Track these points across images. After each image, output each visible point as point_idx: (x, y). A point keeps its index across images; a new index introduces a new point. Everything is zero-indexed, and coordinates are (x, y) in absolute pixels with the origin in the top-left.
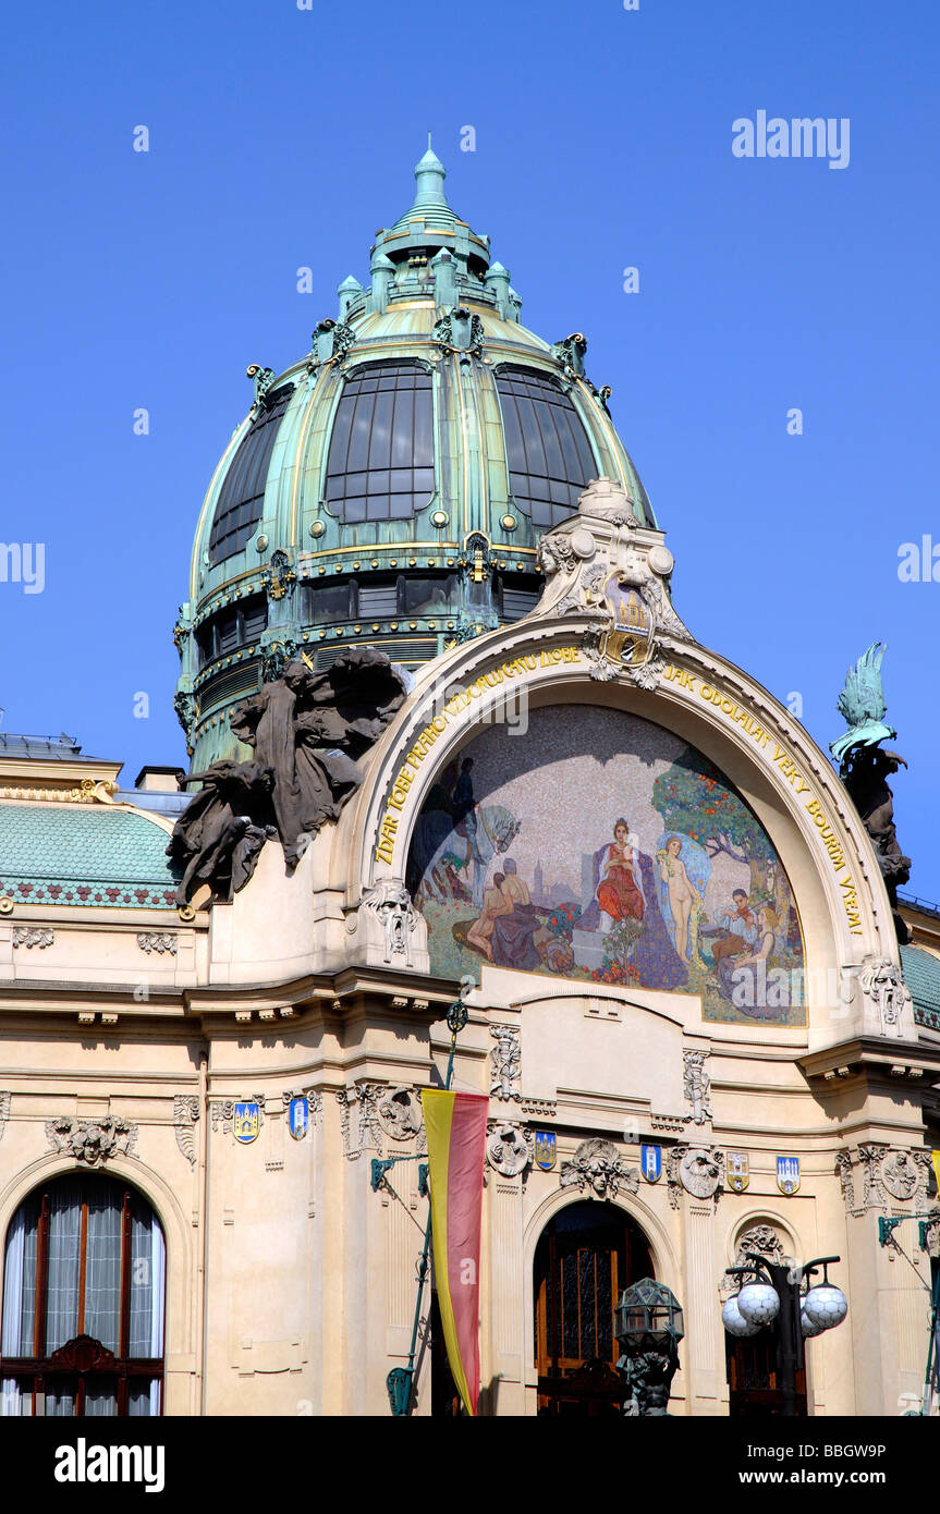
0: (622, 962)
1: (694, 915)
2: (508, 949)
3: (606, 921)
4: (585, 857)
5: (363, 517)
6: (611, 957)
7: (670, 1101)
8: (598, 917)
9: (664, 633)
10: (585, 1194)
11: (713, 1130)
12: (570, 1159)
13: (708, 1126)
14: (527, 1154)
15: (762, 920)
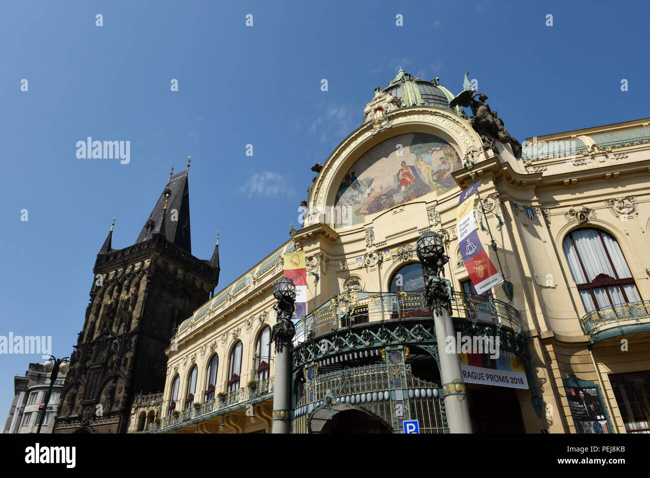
0: (409, 195)
1: (430, 172)
2: (374, 209)
3: (403, 188)
4: (394, 176)
6: (406, 195)
7: (425, 224)
8: (400, 188)
9: (389, 113)
10: (402, 261)
11: (442, 225)
12: (395, 254)
13: (439, 225)
14: (378, 258)
15: (450, 161)
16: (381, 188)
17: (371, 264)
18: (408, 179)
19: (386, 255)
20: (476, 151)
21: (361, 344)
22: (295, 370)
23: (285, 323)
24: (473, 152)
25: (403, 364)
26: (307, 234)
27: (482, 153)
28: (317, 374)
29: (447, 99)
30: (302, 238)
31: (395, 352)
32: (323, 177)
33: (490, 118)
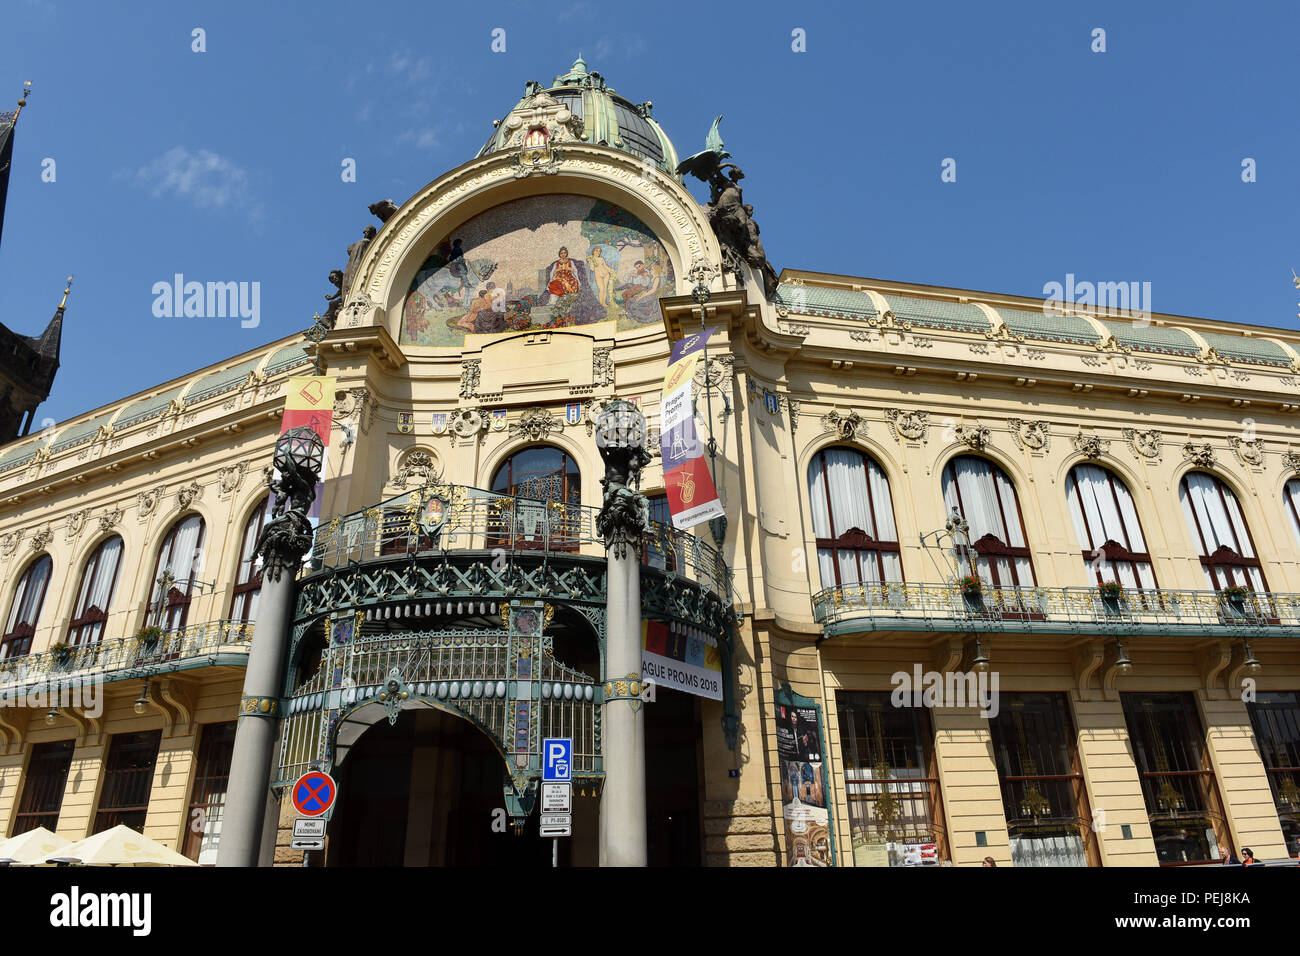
0: (563, 316)
1: (611, 282)
2: (487, 325)
3: (553, 299)
4: (540, 271)
6: (556, 315)
8: (548, 298)
9: (557, 144)
10: (526, 439)
11: (616, 388)
12: (516, 422)
13: (611, 386)
14: (481, 423)
15: (653, 272)
16: (510, 286)
17: (464, 432)
18: (567, 285)
19: (497, 421)
20: (709, 270)
21: (430, 589)
22: (304, 621)
23: (294, 523)
24: (704, 269)
25: (540, 635)
26: (343, 344)
27: (718, 276)
28: (358, 634)
29: (661, 149)
30: (329, 349)
31: (527, 611)
32: (394, 233)
33: (740, 214)
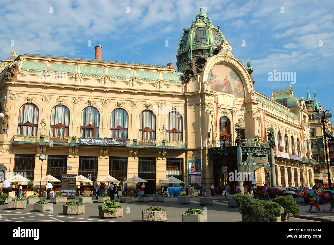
1: (233, 86)
2: (216, 89)
3: (225, 87)
5: (198, 44)
6: (226, 90)
7: (232, 106)
10: (224, 115)
12: (222, 111)
13: (235, 108)
15: (240, 87)
16: (219, 82)
18: (227, 85)
19: (220, 110)
28: (253, 156)
